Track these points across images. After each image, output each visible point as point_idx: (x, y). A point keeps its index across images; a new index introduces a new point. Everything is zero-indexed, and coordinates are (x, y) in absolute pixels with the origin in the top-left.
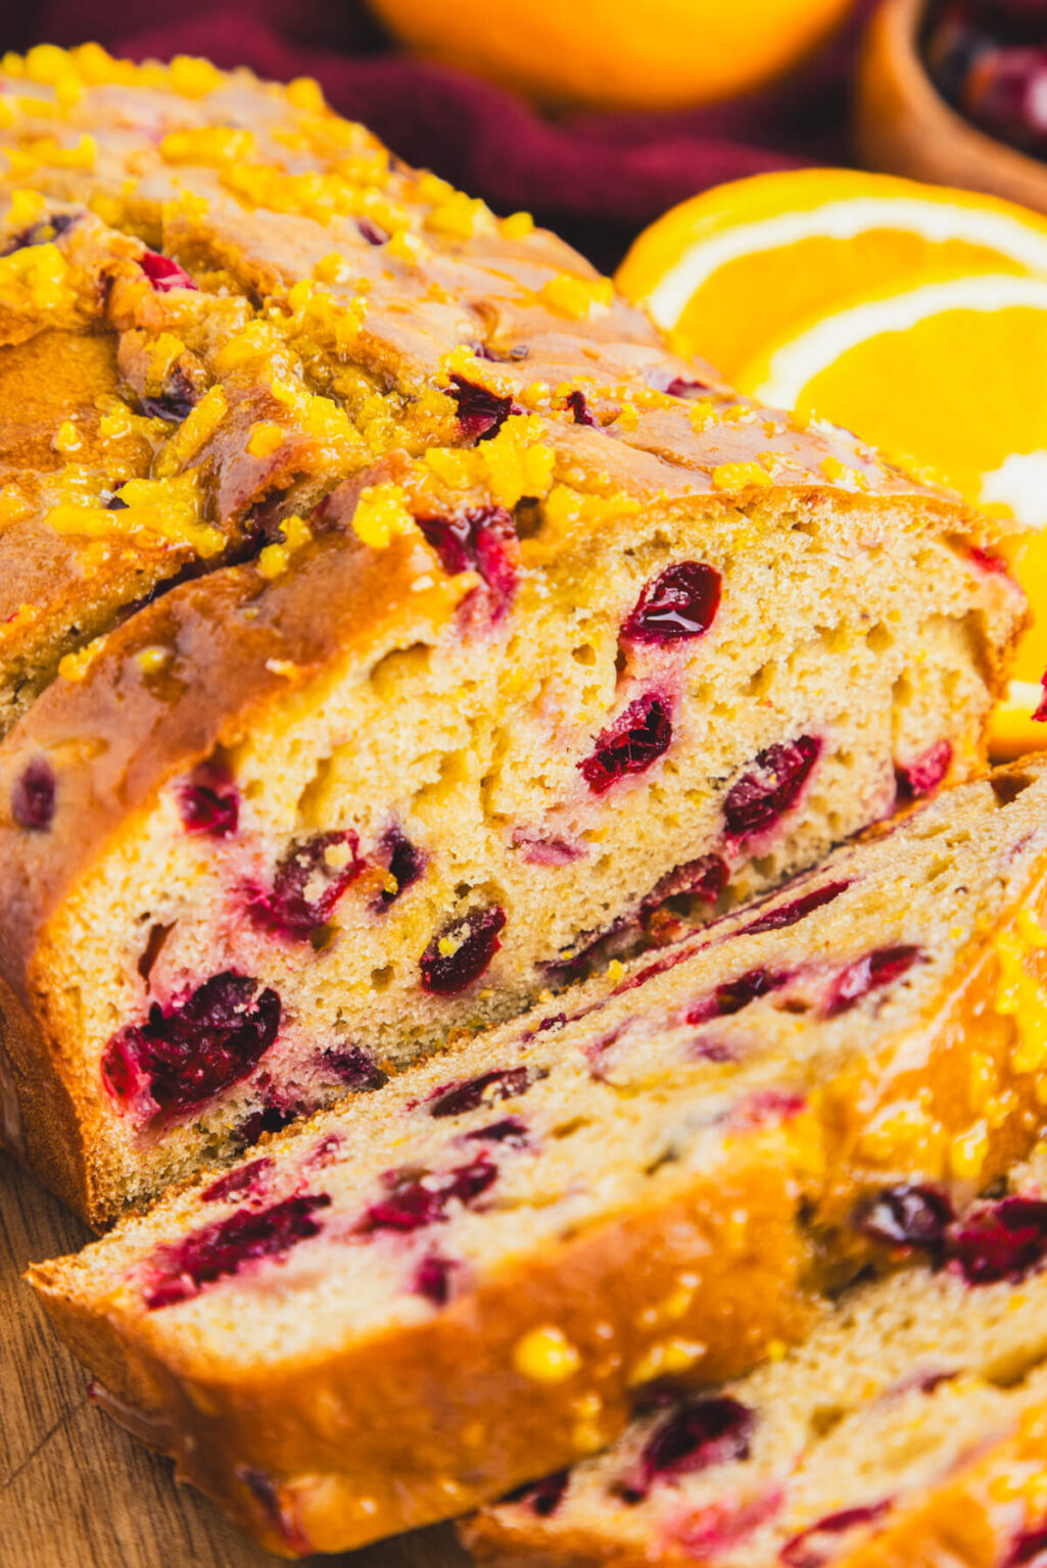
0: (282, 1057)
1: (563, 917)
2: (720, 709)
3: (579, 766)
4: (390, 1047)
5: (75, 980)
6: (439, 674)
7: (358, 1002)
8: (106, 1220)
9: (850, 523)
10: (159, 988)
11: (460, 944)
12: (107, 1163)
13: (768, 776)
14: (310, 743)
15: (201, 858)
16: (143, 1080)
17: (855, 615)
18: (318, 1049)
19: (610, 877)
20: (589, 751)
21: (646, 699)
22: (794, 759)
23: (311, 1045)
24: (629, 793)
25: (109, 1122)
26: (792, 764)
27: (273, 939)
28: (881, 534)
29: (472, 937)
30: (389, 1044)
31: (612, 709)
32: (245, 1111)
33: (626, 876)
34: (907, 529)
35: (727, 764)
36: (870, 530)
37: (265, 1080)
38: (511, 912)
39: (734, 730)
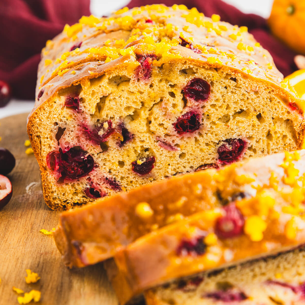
0: (94, 175)
1: (172, 166)
2: (214, 123)
3: (173, 124)
4: (124, 184)
5: (39, 134)
6: (131, 86)
7: (115, 168)
8: (48, 200)
9: (247, 82)
10: (61, 145)
11: (143, 162)
12: (48, 185)
13: (230, 147)
14: (97, 93)
15: (70, 113)
16: (57, 167)
17: (252, 109)
18: (104, 176)
19: (185, 160)
20: (175, 121)
21: (191, 112)
22: (237, 144)
23: (102, 175)
24: (189, 137)
25: (48, 175)
26: (236, 145)
27: (91, 142)
28: (257, 88)
29: (146, 162)
30: (124, 183)
31: (182, 112)
32: (85, 186)
33: (190, 161)
34: (265, 89)
35: (217, 139)
36: (254, 86)
37: (89, 179)
38: (157, 159)
39: (218, 130)
